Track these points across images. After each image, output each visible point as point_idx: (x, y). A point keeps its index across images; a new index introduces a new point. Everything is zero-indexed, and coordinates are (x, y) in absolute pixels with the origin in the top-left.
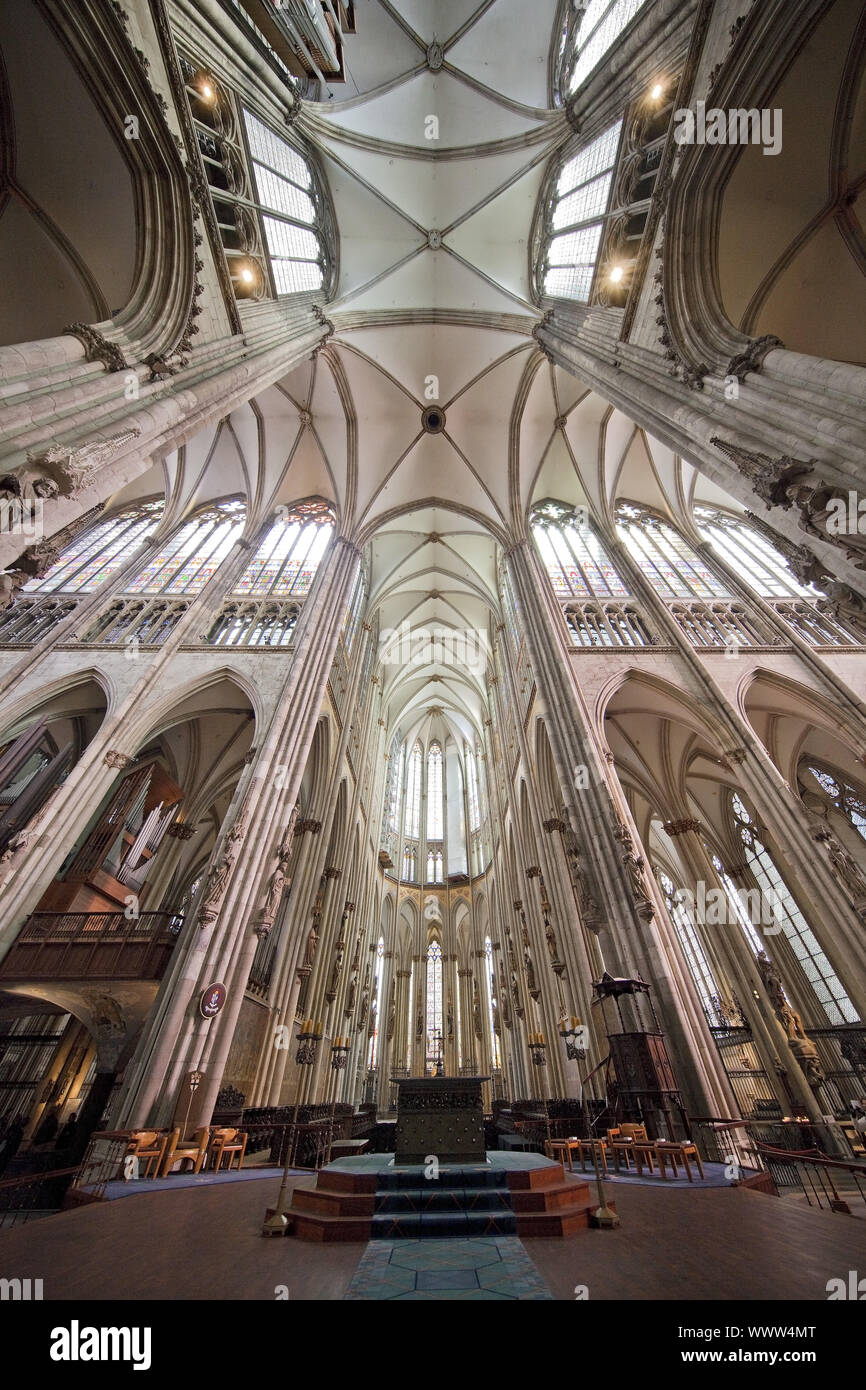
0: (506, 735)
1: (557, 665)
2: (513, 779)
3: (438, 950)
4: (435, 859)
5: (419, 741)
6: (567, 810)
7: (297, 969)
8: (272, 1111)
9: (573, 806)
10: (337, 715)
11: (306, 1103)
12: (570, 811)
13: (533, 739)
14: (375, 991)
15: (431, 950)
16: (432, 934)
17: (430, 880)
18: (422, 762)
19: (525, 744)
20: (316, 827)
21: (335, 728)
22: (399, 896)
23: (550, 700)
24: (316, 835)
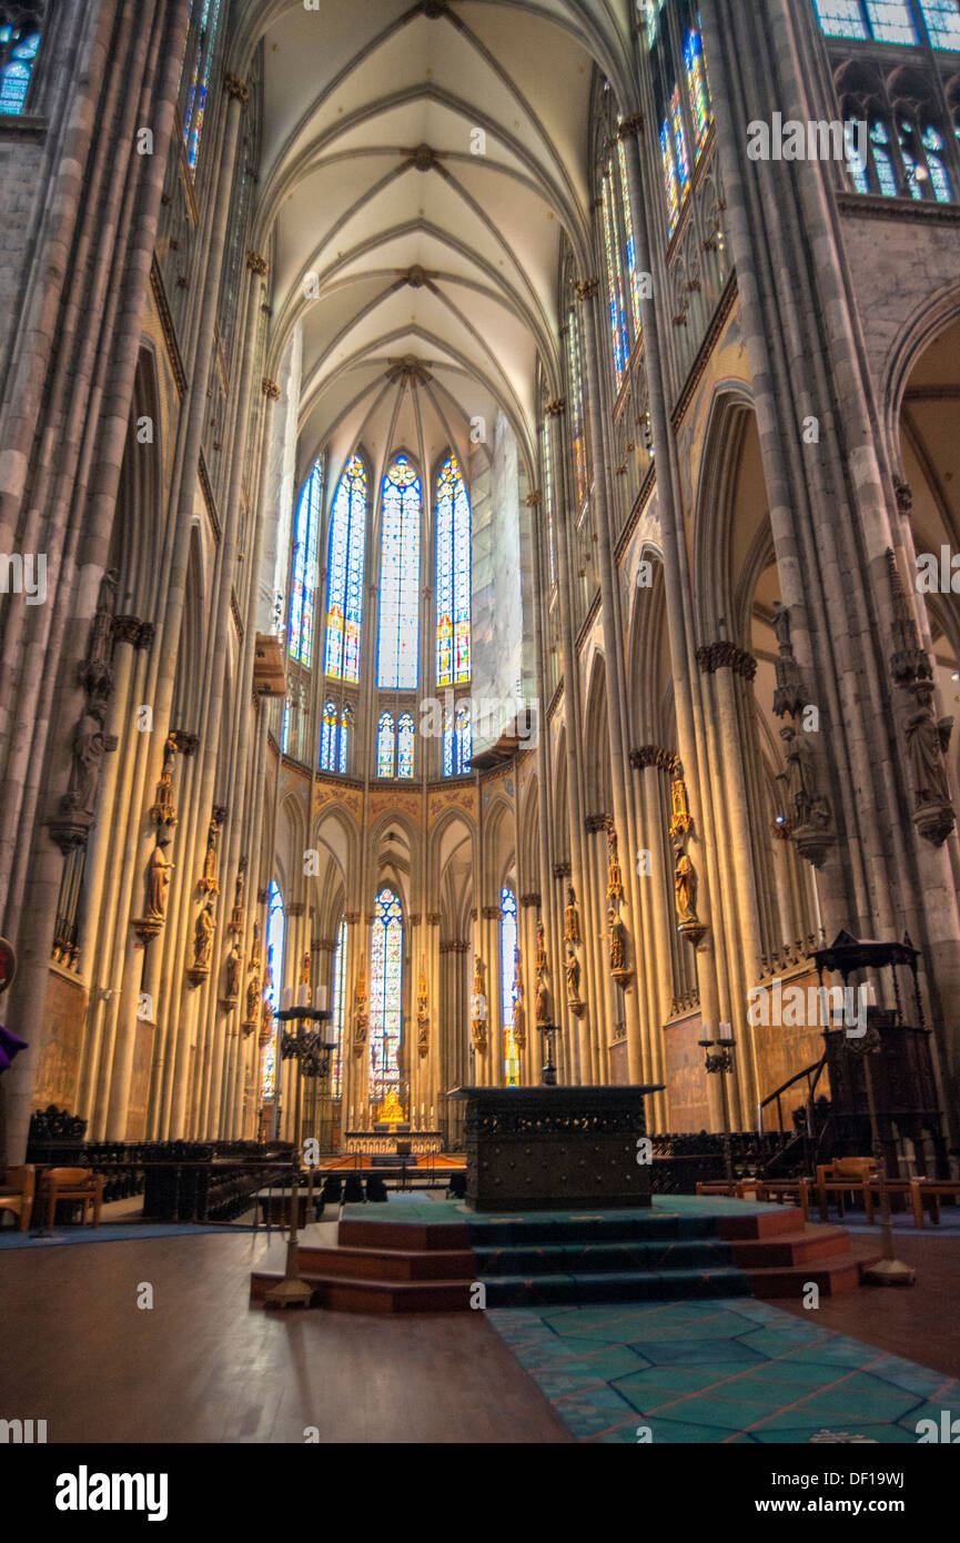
0: (610, 442)
1: (806, 243)
2: (620, 548)
3: (395, 906)
4: (397, 730)
5: (363, 450)
6: (787, 613)
7: (132, 923)
8: (120, 1148)
9: (807, 607)
10: (173, 348)
11: (166, 1138)
12: (797, 617)
13: (697, 449)
14: (268, 972)
15: (378, 907)
16: (383, 878)
17: (385, 771)
18: (369, 506)
19: (671, 460)
20: (142, 635)
21: (168, 384)
22: (315, 803)
23: (776, 340)
24: (144, 653)
